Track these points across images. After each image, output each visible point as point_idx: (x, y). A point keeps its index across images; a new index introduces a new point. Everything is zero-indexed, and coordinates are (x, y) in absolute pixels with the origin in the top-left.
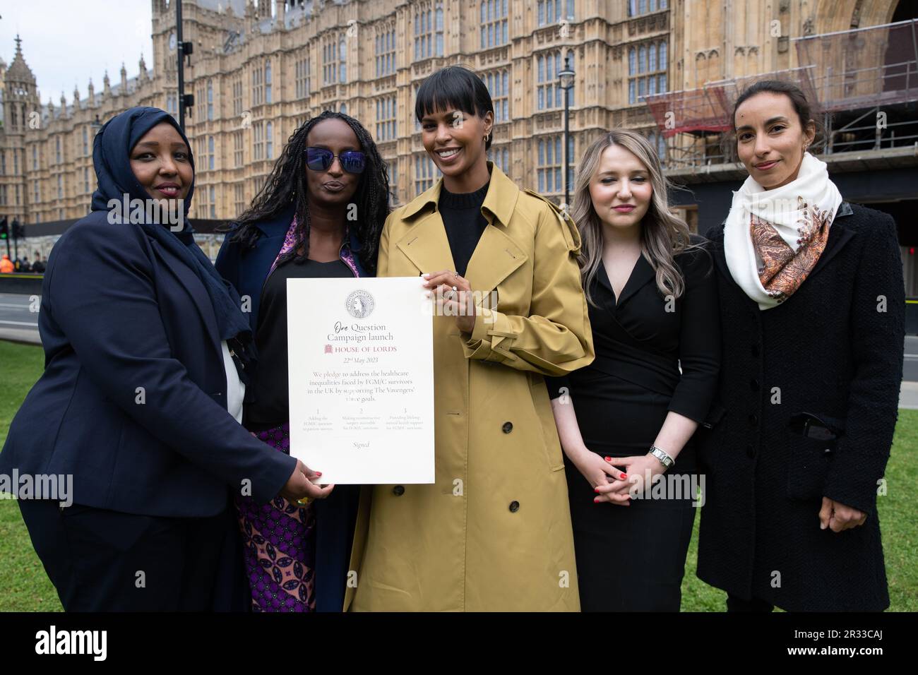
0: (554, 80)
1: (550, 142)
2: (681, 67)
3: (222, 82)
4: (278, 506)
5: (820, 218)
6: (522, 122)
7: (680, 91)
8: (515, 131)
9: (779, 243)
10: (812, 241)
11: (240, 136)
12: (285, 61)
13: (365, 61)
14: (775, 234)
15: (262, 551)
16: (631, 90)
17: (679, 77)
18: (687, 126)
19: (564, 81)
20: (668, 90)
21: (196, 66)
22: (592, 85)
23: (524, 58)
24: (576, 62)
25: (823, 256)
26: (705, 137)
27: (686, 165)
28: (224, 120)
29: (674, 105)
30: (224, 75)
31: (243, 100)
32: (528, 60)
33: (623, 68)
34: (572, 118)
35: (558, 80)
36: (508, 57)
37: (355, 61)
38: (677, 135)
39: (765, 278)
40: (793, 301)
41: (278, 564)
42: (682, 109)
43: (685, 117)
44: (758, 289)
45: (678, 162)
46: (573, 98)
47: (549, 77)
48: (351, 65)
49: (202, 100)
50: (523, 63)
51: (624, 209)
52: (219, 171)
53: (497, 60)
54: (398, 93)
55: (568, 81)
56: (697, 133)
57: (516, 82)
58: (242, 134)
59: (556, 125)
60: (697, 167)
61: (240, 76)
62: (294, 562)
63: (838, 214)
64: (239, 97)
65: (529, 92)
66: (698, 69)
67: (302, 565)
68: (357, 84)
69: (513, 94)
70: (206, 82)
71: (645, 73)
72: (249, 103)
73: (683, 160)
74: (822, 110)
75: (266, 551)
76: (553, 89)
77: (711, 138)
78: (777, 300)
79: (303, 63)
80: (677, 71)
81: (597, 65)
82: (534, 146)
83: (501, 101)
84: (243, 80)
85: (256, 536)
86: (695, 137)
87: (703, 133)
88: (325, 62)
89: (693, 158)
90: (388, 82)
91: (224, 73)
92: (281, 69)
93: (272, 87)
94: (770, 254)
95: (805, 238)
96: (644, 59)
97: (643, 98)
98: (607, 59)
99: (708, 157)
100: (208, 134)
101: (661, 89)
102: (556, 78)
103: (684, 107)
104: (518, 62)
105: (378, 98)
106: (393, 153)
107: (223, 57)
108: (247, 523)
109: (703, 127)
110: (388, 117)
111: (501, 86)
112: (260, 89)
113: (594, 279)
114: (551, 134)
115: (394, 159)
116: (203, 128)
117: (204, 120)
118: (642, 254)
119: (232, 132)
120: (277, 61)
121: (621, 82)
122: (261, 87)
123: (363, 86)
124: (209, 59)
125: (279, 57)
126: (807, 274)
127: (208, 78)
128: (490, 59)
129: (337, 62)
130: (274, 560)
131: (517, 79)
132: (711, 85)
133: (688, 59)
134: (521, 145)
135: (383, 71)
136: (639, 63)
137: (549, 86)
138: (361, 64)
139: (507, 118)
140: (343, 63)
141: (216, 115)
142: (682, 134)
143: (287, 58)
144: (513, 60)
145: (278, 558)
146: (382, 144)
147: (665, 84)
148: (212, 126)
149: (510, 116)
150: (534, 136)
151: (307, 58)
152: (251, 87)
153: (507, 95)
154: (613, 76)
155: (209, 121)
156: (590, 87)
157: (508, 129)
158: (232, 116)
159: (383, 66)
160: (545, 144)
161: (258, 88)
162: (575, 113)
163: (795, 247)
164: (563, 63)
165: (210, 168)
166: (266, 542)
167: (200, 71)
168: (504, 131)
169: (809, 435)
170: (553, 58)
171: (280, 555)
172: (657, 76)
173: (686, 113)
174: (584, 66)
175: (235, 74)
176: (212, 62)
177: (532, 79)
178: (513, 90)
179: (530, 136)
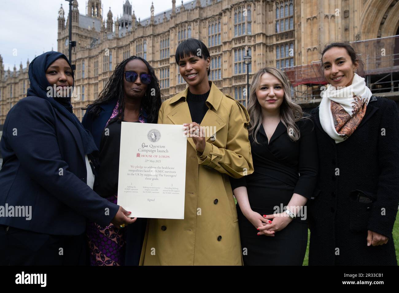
0: (242, 61)
1: (240, 89)
2: (300, 55)
3: (89, 61)
4: (107, 235)
5: (362, 101)
6: (227, 80)
7: (300, 66)
8: (224, 84)
9: (344, 113)
10: (358, 111)
11: (97, 86)
12: (118, 52)
13: (155, 52)
14: (342, 108)
15: (98, 257)
16: (278, 65)
17: (300, 60)
18: (304, 81)
19: (246, 61)
20: (295, 65)
21: (77, 53)
22: (259, 63)
23: (228, 51)
24: (252, 53)
25: (364, 118)
26: (312, 86)
27: (304, 99)
28: (89, 78)
29: (297, 72)
30: (90, 58)
31: (99, 69)
32: (230, 52)
33: (273, 55)
34: (250, 78)
35: (243, 61)
36: (221, 50)
37: (151, 51)
38: (299, 86)
39: (338, 128)
40: (350, 138)
41: (106, 263)
42: (301, 74)
43: (302, 78)
44: (335, 133)
45: (300, 98)
46: (251, 68)
47: (240, 59)
48: (149, 54)
49: (79, 69)
50: (228, 53)
51: (272, 101)
52: (86, 101)
53: (216, 52)
54: (170, 66)
55: (248, 61)
56: (308, 85)
57: (225, 62)
58: (97, 85)
59: (243, 81)
60: (308, 100)
61: (98, 58)
62: (113, 262)
63: (370, 100)
64: (97, 68)
65: (230, 66)
66: (308, 56)
67: (117, 263)
68: (152, 62)
69: (223, 67)
70: (81, 61)
71: (284, 58)
72: (101, 71)
73: (302, 97)
74: (366, 74)
75: (100, 257)
76: (242, 65)
77: (315, 87)
78: (343, 138)
79: (127, 52)
80: (299, 57)
81: (262, 54)
82: (233, 91)
83: (218, 70)
84: (99, 60)
85: (96, 250)
86: (307, 87)
87: (311, 85)
88: (137, 52)
89: (306, 96)
90: (166, 61)
91: (90, 57)
92: (117, 55)
93: (112, 63)
94: (340, 117)
95: (356, 110)
96: (283, 52)
97: (283, 69)
98: (266, 51)
99: (313, 96)
100: (82, 85)
101: (291, 65)
102: (243, 60)
103: (302, 73)
104: (225, 53)
105: (161, 68)
106: (167, 94)
107: (90, 50)
108: (92, 243)
109: (311, 82)
110: (165, 77)
111: (218, 64)
112: (106, 64)
113: (258, 132)
114: (241, 85)
115: (168, 96)
116: (80, 82)
117: (80, 78)
118: (281, 121)
119: (93, 84)
120: (115, 51)
121: (273, 62)
122: (107, 63)
123: (154, 63)
124: (83, 50)
125: (116, 50)
126: (357, 126)
127: (82, 59)
128: (213, 51)
129: (142, 52)
130: (103, 261)
131: (225, 60)
132: (314, 63)
133: (303, 51)
134: (227, 90)
135: (163, 56)
136: (281, 53)
137: (240, 63)
138: (153, 53)
139: (220, 78)
140: (145, 53)
141: (86, 76)
142: (301, 85)
143: (120, 50)
144: (223, 52)
145: (105, 260)
146: (163, 90)
147: (293, 63)
148: (84, 80)
149: (222, 77)
150: (233, 86)
151: (128, 50)
152: (103, 63)
153: (220, 67)
154: (269, 59)
155: (82, 78)
156: (258, 64)
157: (221, 83)
158: (93, 76)
159: (163, 54)
160: (238, 90)
161: (105, 64)
162: (252, 76)
163: (351, 114)
164: (246, 53)
165: (82, 100)
166: (101, 252)
167: (79, 56)
168: (219, 84)
169: (360, 201)
170: (242, 51)
171: (107, 259)
172: (289, 59)
173: (303, 76)
174: (256, 54)
175: (95, 57)
176: (85, 52)
177: (232, 60)
178: (223, 65)
179: (231, 86)
